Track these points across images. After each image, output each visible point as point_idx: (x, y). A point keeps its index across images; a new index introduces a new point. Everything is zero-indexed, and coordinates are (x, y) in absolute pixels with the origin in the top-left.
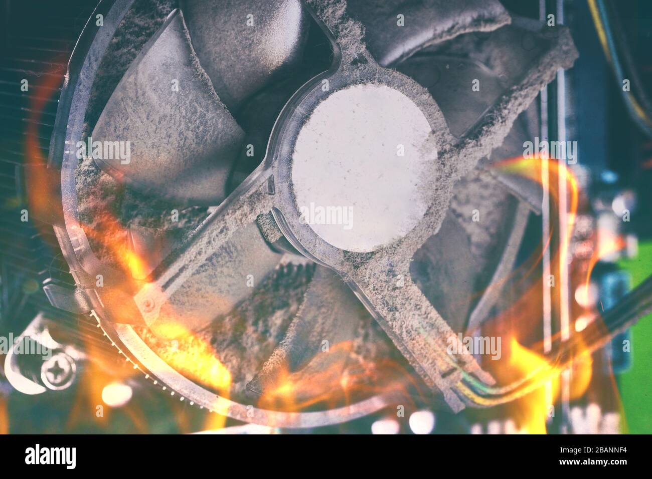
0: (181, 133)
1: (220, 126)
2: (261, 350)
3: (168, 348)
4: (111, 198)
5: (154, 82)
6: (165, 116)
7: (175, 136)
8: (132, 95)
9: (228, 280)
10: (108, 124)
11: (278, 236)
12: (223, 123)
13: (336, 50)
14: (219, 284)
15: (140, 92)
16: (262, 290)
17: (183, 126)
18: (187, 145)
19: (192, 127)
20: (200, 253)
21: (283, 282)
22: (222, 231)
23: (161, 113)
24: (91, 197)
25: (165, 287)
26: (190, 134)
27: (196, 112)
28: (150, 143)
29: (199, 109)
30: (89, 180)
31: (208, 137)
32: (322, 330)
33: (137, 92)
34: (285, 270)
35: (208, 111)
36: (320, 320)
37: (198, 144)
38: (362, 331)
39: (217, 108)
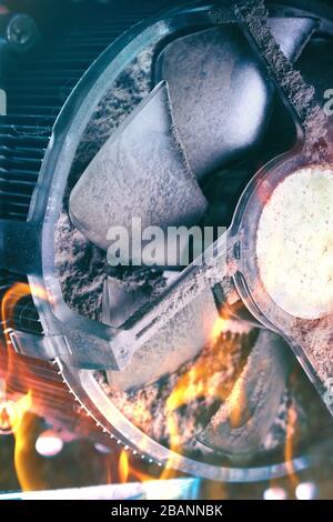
0: (152, 199)
1: (188, 195)
2: (198, 408)
3: (119, 399)
4: (81, 254)
5: (135, 147)
6: (141, 181)
7: (147, 200)
8: (113, 157)
9: (181, 339)
10: (87, 184)
11: (237, 298)
12: (190, 192)
13: (300, 133)
14: (173, 342)
15: (121, 156)
16: (204, 352)
17: (155, 192)
18: (156, 210)
19: (164, 193)
20: (171, 307)
21: (222, 348)
22: (192, 288)
23: (137, 178)
24: (64, 252)
25: (139, 335)
26: (161, 200)
27: (168, 179)
28: (123, 205)
29: (172, 177)
30: (63, 236)
31: (175, 204)
32: (260, 393)
33: (118, 156)
34: (225, 337)
35: (179, 179)
36: (260, 383)
37: (166, 210)
38: (286, 399)
39: (188, 177)
